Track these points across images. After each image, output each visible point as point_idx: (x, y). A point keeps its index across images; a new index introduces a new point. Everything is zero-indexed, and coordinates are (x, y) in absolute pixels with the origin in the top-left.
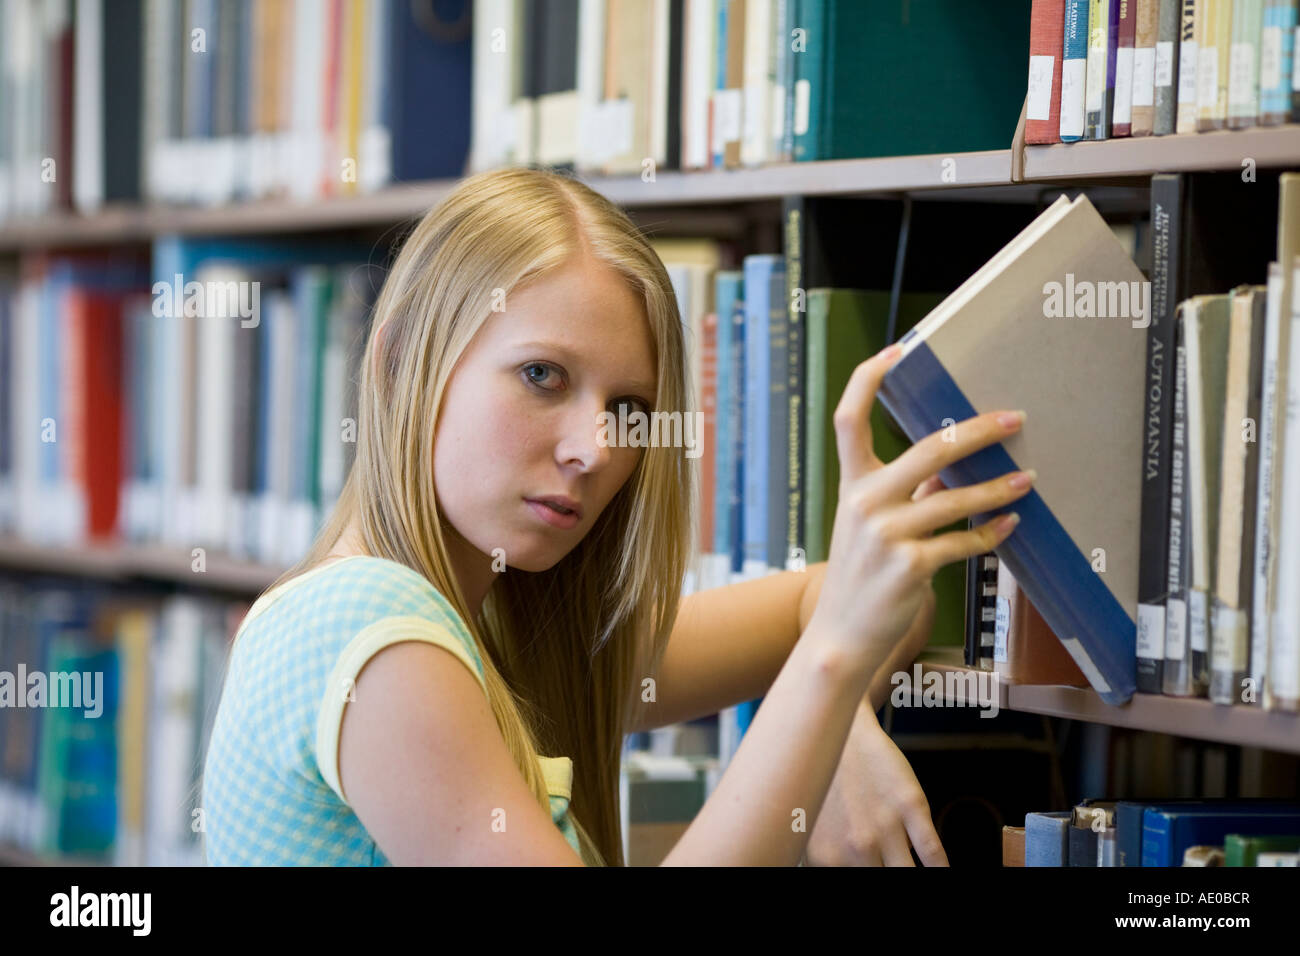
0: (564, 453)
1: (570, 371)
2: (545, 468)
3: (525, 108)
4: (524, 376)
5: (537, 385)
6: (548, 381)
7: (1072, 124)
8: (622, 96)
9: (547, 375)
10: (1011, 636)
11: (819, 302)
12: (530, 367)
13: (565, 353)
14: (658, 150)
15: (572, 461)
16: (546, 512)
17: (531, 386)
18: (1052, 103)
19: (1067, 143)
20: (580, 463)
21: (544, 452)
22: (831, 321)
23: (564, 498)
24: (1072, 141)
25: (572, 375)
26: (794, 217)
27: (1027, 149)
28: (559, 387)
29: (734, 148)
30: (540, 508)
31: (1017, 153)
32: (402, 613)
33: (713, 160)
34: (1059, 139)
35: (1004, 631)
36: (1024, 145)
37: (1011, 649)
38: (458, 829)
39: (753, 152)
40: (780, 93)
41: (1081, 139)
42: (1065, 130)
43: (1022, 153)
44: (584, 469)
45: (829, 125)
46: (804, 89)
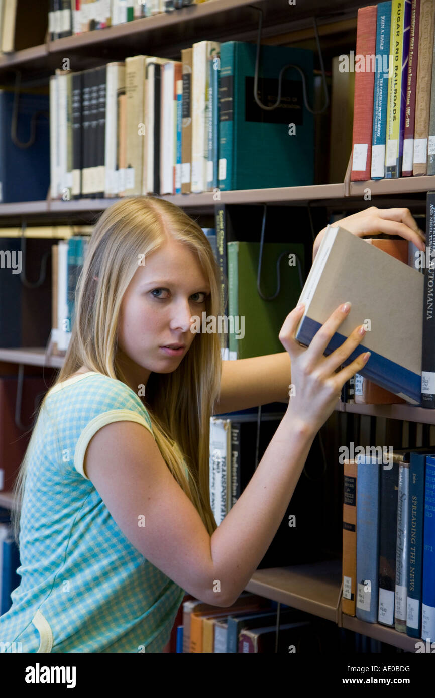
0: (174, 325)
1: (170, 290)
2: (167, 333)
3: (77, 172)
4: (152, 296)
5: (159, 298)
6: (163, 295)
7: (378, 171)
8: (130, 167)
9: (161, 293)
10: (364, 384)
11: (234, 247)
12: (154, 291)
13: (167, 283)
14: (150, 187)
15: (177, 328)
16: (170, 351)
17: (156, 299)
18: (367, 163)
19: (376, 180)
20: (181, 329)
21: (166, 325)
22: (239, 254)
23: (176, 343)
24: (378, 179)
25: (172, 291)
26: (221, 212)
27: (351, 183)
28: (167, 297)
29: (188, 186)
30: (167, 350)
31: (347, 185)
32: (119, 408)
33: (176, 190)
34: (371, 179)
35: (360, 382)
36: (351, 181)
37: (364, 390)
38: (149, 499)
39: (196, 188)
40: (210, 164)
41: (383, 178)
42: (373, 175)
43: (349, 184)
44: (184, 331)
45: (235, 176)
46: (223, 162)
